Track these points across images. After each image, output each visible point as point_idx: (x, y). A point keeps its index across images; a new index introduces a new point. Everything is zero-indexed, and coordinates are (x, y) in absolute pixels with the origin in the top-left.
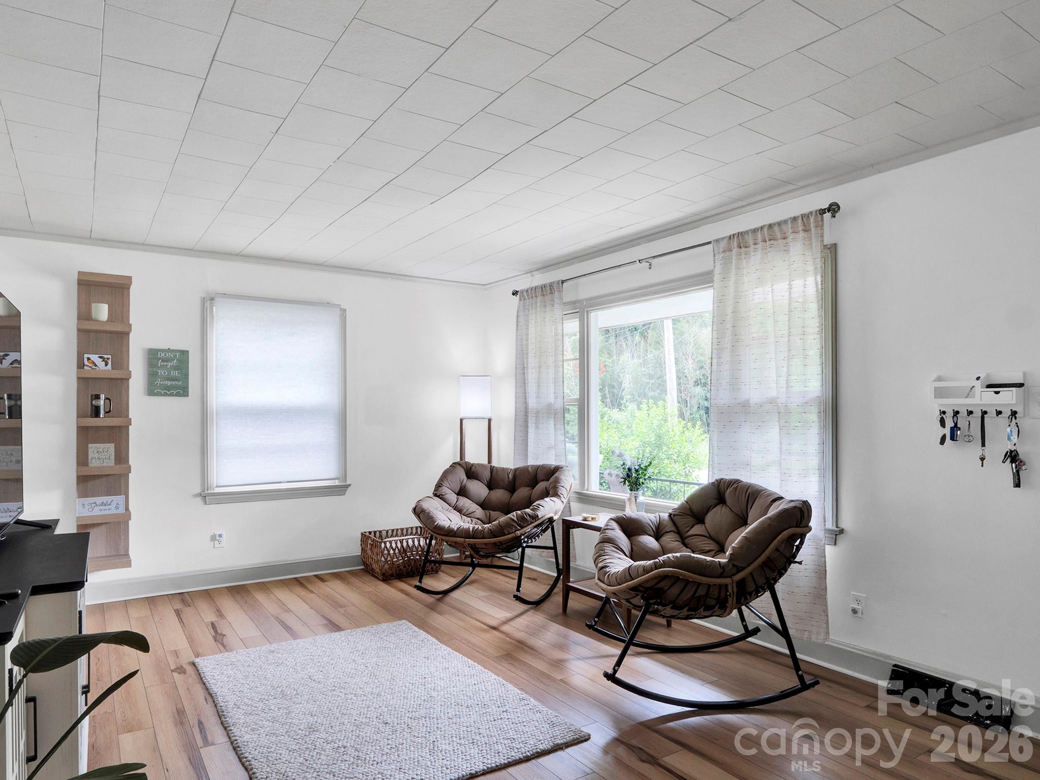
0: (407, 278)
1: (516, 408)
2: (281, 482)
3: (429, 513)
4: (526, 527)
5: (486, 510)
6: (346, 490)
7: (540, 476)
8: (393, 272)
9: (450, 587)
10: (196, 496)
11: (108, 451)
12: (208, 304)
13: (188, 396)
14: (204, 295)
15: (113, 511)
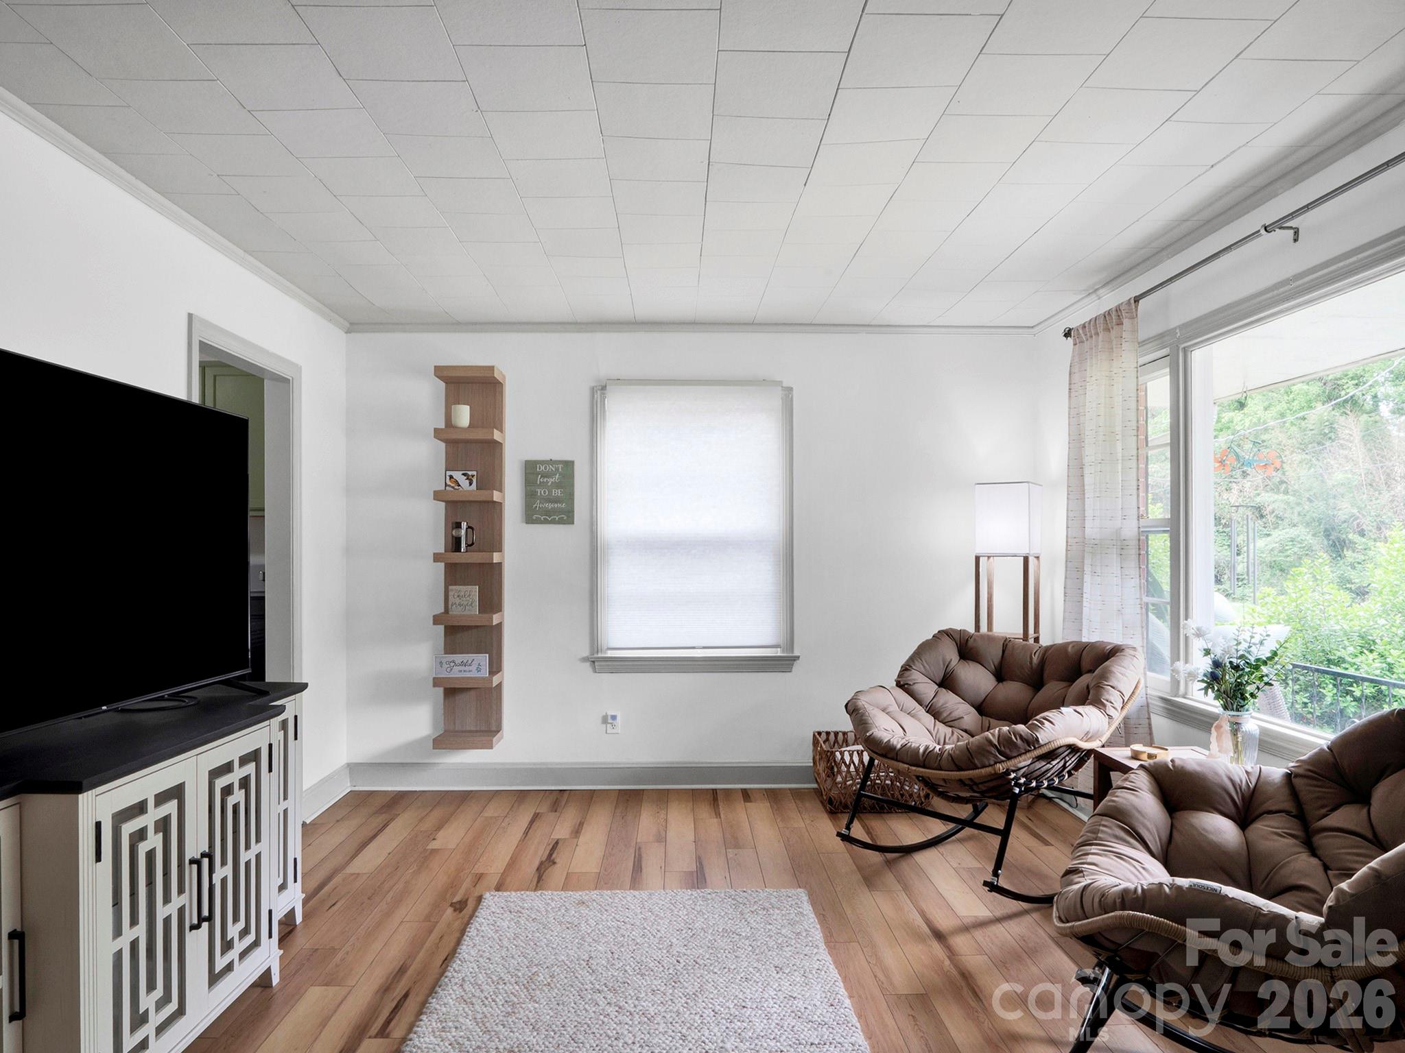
0: (883, 329)
1: (1067, 537)
2: (694, 648)
3: (863, 715)
4: (1015, 757)
5: (985, 716)
6: (793, 665)
7: (1085, 664)
8: (867, 324)
9: (926, 839)
10: (585, 660)
11: (470, 595)
12: (598, 395)
13: (573, 523)
14: (593, 384)
15: (474, 674)
